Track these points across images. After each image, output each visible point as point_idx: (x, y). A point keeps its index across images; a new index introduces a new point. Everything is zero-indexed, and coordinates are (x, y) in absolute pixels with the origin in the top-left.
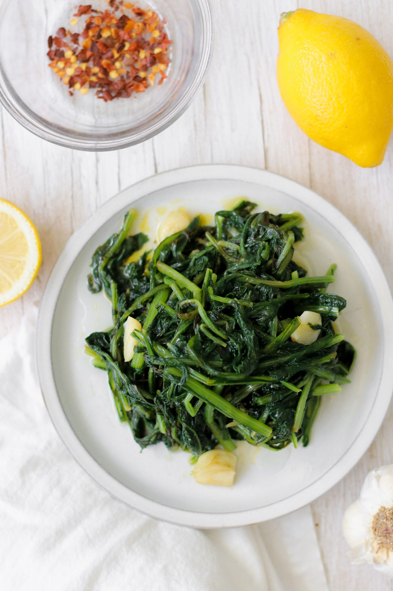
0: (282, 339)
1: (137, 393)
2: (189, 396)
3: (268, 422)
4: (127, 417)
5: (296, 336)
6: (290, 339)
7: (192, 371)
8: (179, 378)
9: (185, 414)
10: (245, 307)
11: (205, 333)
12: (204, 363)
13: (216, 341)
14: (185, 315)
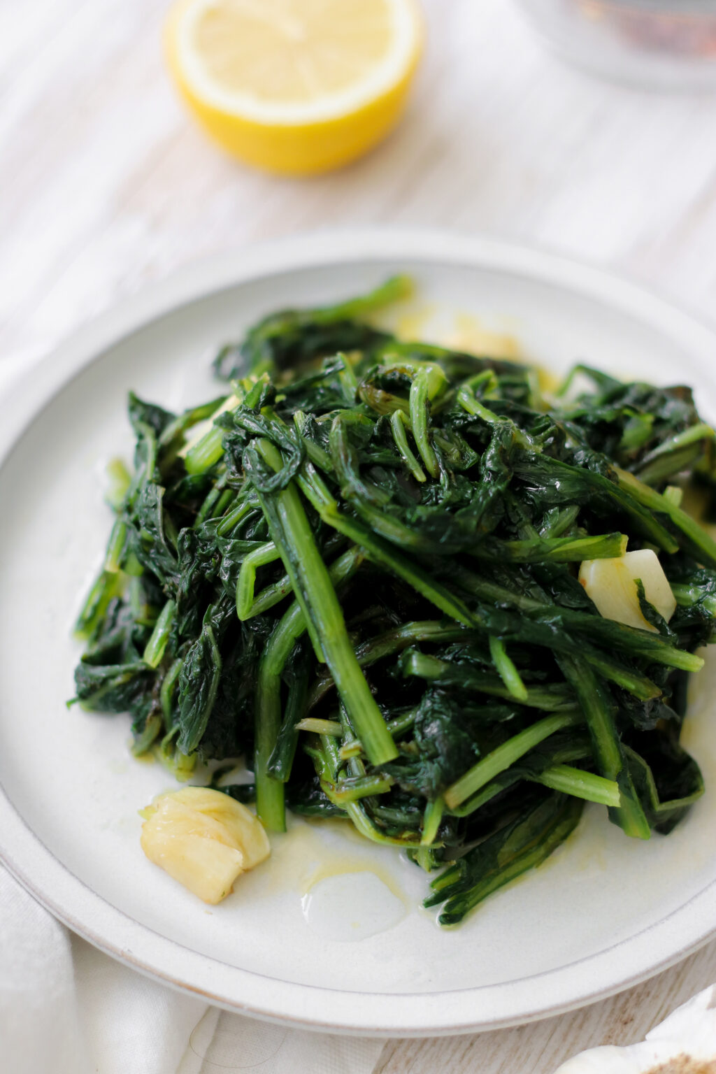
0: (554, 551)
1: (155, 506)
2: (263, 553)
3: (402, 737)
4: (93, 631)
5: (594, 575)
6: (576, 567)
7: (310, 470)
8: (271, 473)
9: (226, 614)
10: (518, 448)
11: (394, 429)
12: (350, 460)
13: (407, 456)
14: (376, 393)
